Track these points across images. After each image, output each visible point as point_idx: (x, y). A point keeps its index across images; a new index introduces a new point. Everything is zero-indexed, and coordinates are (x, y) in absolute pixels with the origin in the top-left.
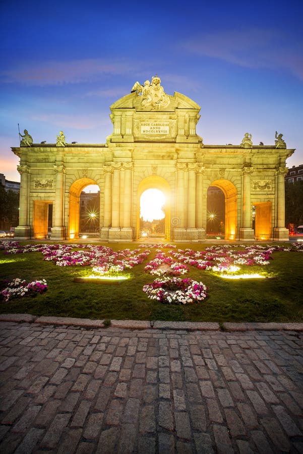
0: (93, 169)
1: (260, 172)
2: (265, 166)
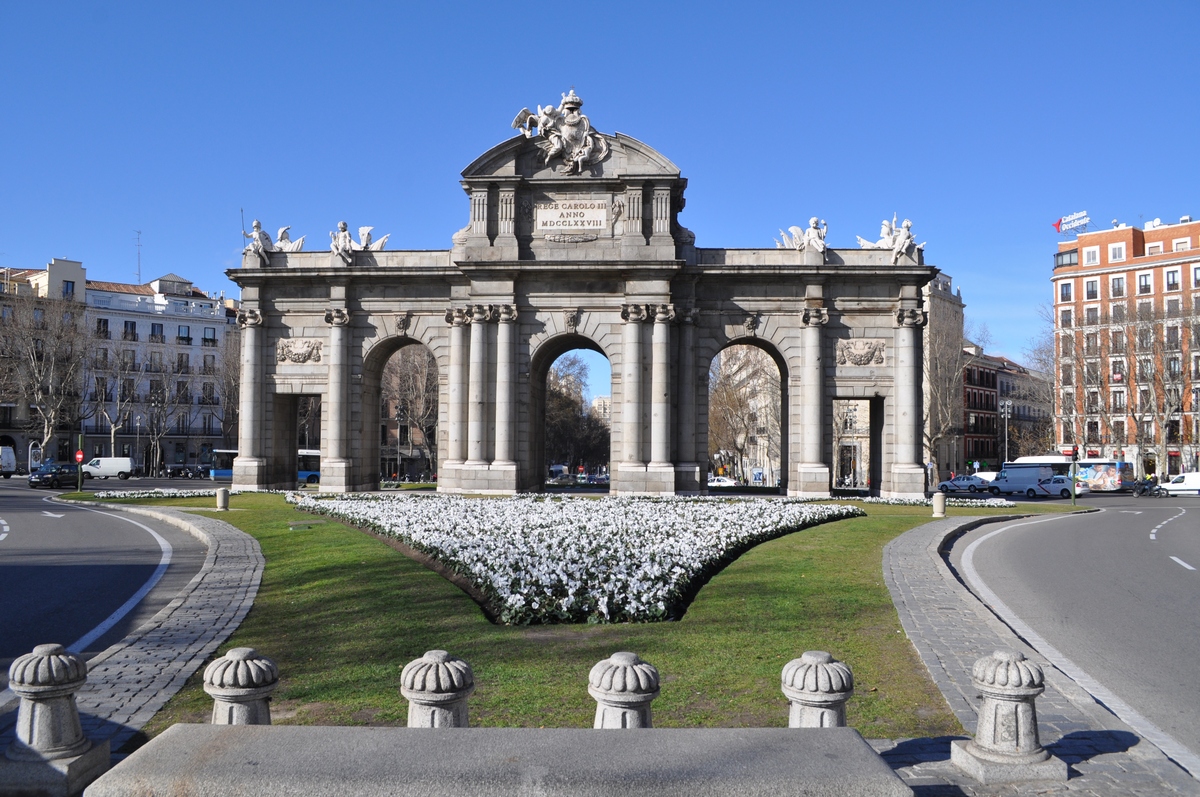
0: (419, 313)
2: (865, 304)
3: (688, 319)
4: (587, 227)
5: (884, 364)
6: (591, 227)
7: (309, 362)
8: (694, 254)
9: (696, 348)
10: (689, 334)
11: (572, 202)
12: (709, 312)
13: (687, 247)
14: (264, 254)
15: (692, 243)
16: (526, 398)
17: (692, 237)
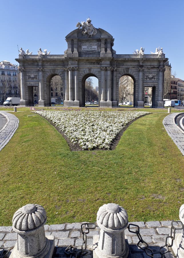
0: (58, 69)
1: (149, 69)
2: (152, 67)
3: (115, 70)
4: (93, 50)
5: (156, 80)
6: (94, 50)
7: (35, 79)
8: (116, 56)
9: (116, 76)
10: (115, 73)
11: (90, 44)
12: (119, 68)
13: (114, 54)
14: (23, 55)
15: (115, 53)
16: (81, 87)
17: (115, 52)
